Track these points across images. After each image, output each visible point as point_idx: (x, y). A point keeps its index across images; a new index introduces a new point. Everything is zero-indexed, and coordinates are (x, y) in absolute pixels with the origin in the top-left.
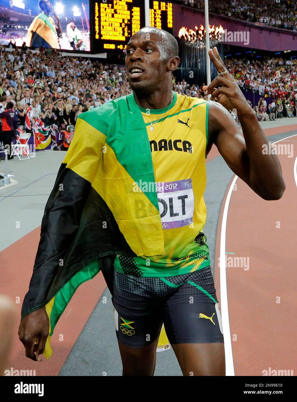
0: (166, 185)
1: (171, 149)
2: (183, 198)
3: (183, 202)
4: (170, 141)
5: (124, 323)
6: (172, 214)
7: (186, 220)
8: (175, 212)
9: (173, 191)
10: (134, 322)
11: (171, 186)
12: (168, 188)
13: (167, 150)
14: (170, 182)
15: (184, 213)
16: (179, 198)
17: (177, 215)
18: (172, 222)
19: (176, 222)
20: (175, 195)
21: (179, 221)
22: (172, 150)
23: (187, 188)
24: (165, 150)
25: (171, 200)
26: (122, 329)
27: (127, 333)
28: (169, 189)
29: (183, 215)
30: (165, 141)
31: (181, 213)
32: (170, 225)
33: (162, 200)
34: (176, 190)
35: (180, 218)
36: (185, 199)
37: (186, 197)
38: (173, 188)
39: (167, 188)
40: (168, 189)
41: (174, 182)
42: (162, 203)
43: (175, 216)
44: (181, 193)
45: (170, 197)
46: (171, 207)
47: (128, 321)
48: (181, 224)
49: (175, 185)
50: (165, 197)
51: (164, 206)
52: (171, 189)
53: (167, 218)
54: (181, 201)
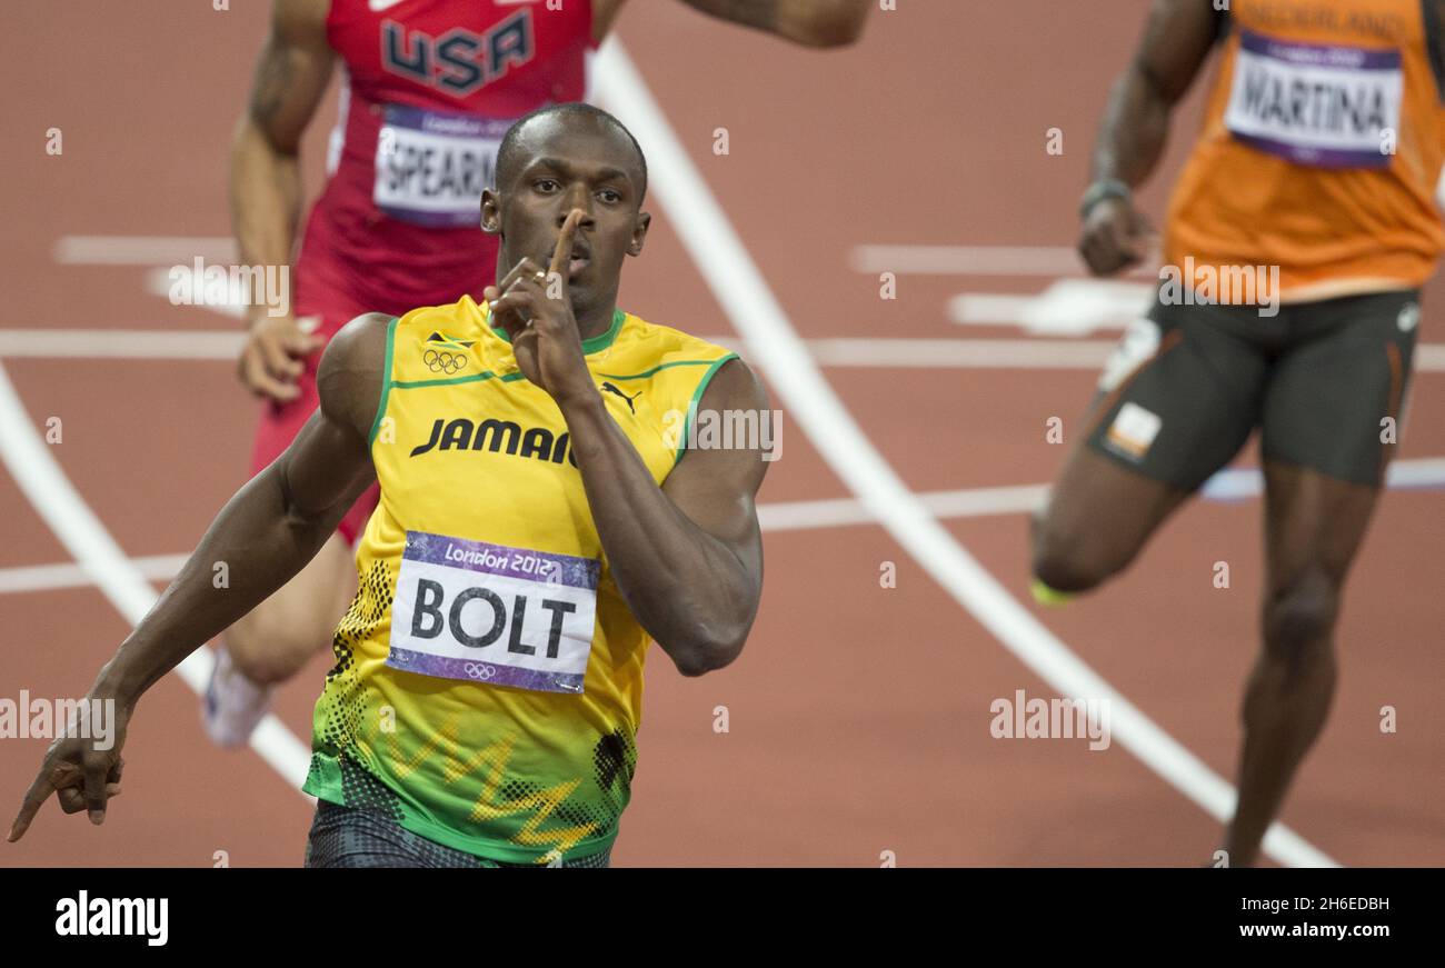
0: (517, 556)
1: (557, 459)
2: (560, 609)
3: (558, 620)
6: (515, 646)
7: (557, 674)
8: (523, 641)
9: (532, 577)
11: (529, 562)
12: (519, 566)
13: (547, 459)
14: (532, 552)
15: (553, 651)
16: (547, 604)
17: (529, 650)
18: (511, 668)
19: (521, 672)
20: (536, 593)
21: (531, 672)
22: (560, 462)
23: (579, 584)
24: (540, 457)
25: (520, 604)
28: (524, 568)
29: (548, 656)
30: (547, 436)
31: (542, 650)
32: (501, 675)
33: (494, 595)
34: (542, 579)
35: (536, 662)
36: (566, 614)
37: (571, 608)
38: (536, 572)
39: (517, 566)
40: (521, 571)
41: (543, 553)
42: (492, 604)
43: (524, 652)
44: (556, 592)
45: (522, 594)
46: (517, 624)
48: (537, 680)
49: (542, 564)
50: (507, 589)
51: (497, 616)
52: (529, 571)
53: (498, 653)
54: (550, 613)
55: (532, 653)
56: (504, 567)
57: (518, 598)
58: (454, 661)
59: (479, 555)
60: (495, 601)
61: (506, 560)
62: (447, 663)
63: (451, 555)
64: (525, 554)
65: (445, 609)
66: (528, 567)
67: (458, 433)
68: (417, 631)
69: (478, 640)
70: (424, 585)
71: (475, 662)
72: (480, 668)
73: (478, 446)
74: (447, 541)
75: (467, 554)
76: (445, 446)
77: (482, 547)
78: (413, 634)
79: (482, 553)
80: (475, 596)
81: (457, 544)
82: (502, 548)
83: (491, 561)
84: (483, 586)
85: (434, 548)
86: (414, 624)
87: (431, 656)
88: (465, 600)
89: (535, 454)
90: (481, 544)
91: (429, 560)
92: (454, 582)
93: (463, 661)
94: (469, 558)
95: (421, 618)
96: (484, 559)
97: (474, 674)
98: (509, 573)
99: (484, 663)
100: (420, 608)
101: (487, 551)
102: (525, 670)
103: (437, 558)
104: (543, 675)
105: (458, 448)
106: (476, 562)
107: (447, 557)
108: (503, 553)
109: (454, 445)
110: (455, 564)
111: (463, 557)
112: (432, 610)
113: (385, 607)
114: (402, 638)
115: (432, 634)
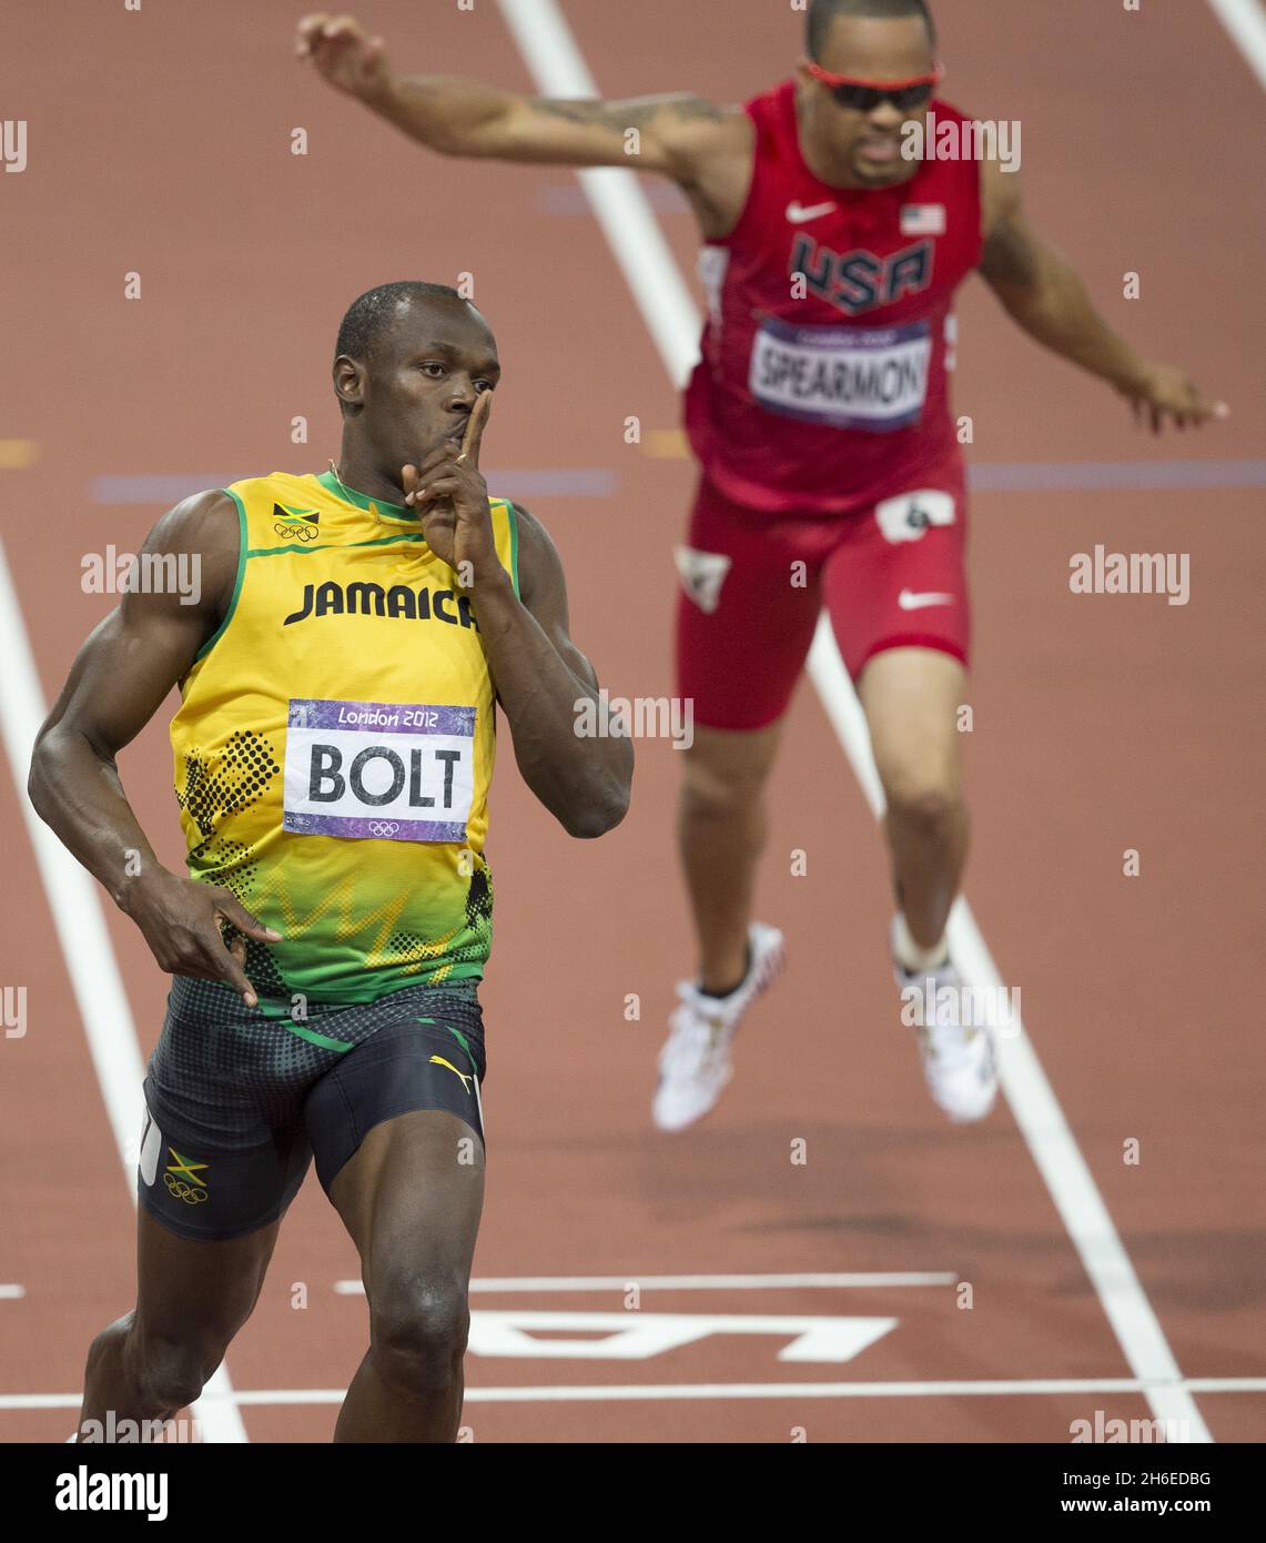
0: (407, 712)
1: (424, 615)
2: (450, 758)
3: (449, 770)
4: (425, 592)
5: (179, 1165)
6: (416, 800)
7: (452, 823)
8: (423, 795)
9: (423, 730)
10: (205, 1166)
11: (419, 716)
12: (411, 721)
13: (414, 617)
14: (420, 706)
15: (448, 804)
16: (441, 755)
17: (428, 802)
18: (413, 822)
19: (424, 824)
20: (430, 744)
21: (433, 823)
22: (429, 618)
23: (461, 733)
24: (407, 617)
25: (416, 757)
26: (169, 1180)
28: (415, 723)
29: (446, 806)
30: (409, 594)
31: (440, 802)
32: (405, 829)
33: (391, 752)
34: (432, 731)
35: (435, 814)
36: (454, 762)
37: (456, 756)
38: (426, 725)
39: (409, 721)
40: (413, 726)
41: (430, 707)
42: (391, 761)
43: (424, 805)
44: (447, 742)
45: (417, 748)
46: (416, 778)
47: (190, 1162)
48: (439, 831)
49: (431, 717)
50: (402, 745)
51: (396, 772)
52: (420, 725)
53: (401, 809)
54: (443, 764)
55: (432, 805)
56: (396, 724)
57: (413, 751)
58: (359, 821)
59: (372, 715)
60: (393, 759)
61: (396, 717)
62: (352, 823)
63: (344, 719)
64: (414, 709)
65: (345, 772)
66: (418, 721)
67: (330, 596)
68: (316, 795)
69: (379, 797)
70: (318, 752)
71: (379, 820)
72: (384, 826)
73: (352, 609)
74: (338, 706)
75: (361, 716)
76: (321, 612)
77: (375, 707)
78: (312, 799)
79: (375, 713)
80: (372, 756)
81: (349, 707)
82: (390, 706)
83: (383, 720)
84: (379, 745)
85: (328, 714)
86: (311, 789)
87: (334, 819)
88: (364, 761)
89: (402, 614)
90: (373, 704)
92: (349, 744)
93: (367, 820)
94: (363, 719)
95: (320, 782)
96: (376, 719)
97: (378, 832)
98: (403, 729)
99: (388, 820)
100: (317, 774)
101: (378, 711)
102: (427, 822)
103: (332, 724)
104: (443, 825)
105: (335, 612)
106: (370, 723)
107: (340, 720)
108: (392, 710)
109: (330, 610)
110: (349, 727)
111: (358, 719)
112: (331, 773)
113: (269, 776)
114: (299, 803)
115: (335, 796)
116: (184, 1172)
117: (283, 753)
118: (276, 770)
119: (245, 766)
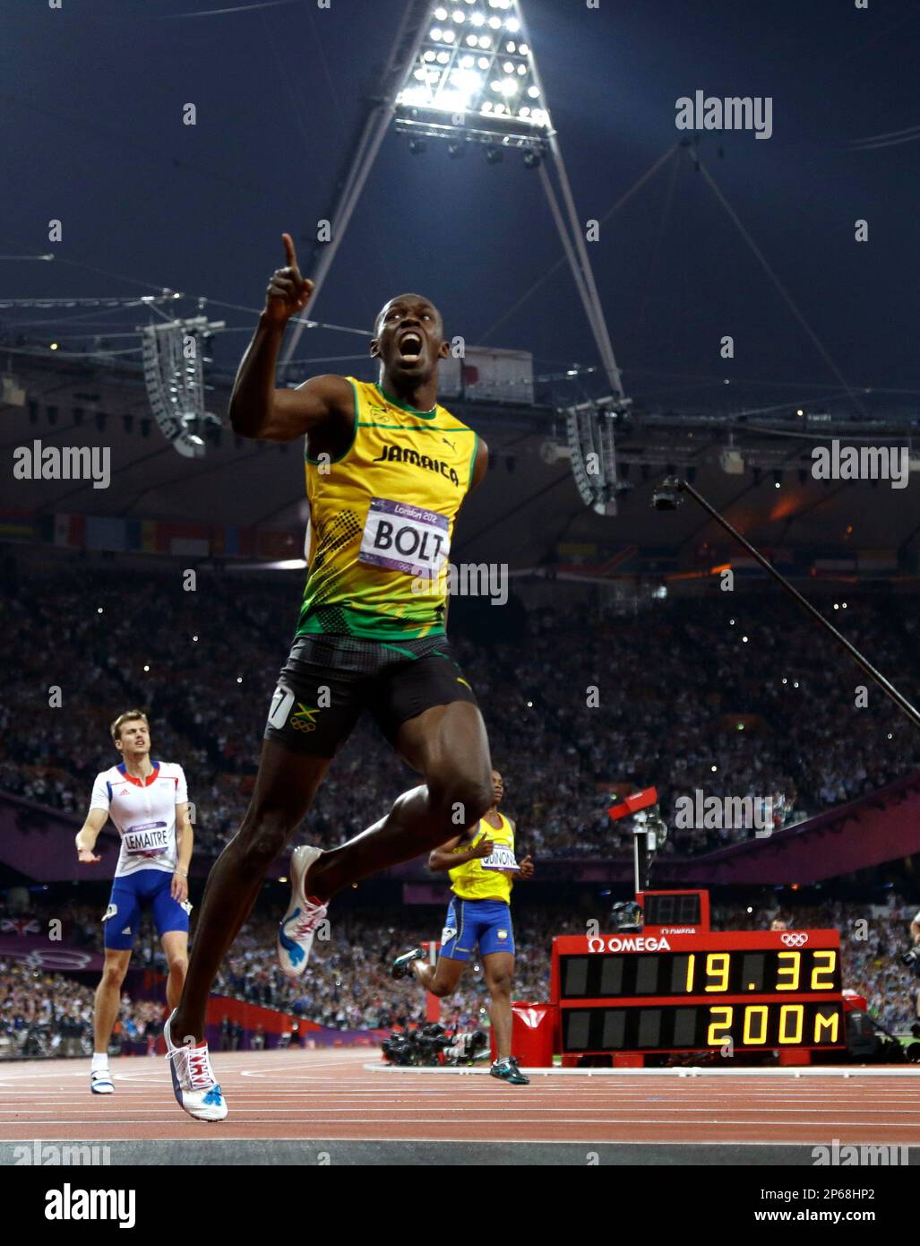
0: (425, 513)
2: (439, 539)
3: (438, 545)
5: (302, 711)
6: (422, 556)
8: (425, 554)
9: (431, 523)
11: (430, 516)
14: (431, 512)
16: (436, 536)
17: (426, 558)
20: (434, 531)
23: (444, 529)
24: (430, 469)
25: (426, 535)
26: (294, 721)
27: (302, 727)
29: (434, 561)
31: (432, 557)
33: (415, 530)
34: (435, 524)
35: (428, 564)
39: (425, 518)
40: (426, 520)
42: (414, 535)
43: (424, 559)
44: (439, 531)
46: (424, 545)
47: (309, 708)
48: (429, 572)
49: (435, 518)
50: (421, 528)
51: (416, 540)
52: (430, 520)
53: (415, 559)
54: (436, 541)
55: (428, 560)
56: (420, 518)
57: (425, 532)
58: (395, 561)
59: (410, 511)
60: (416, 533)
61: (420, 515)
62: (392, 562)
63: (398, 510)
64: (428, 512)
65: (393, 536)
66: (429, 518)
67: (395, 452)
68: (377, 544)
69: (407, 551)
70: (382, 524)
71: (405, 562)
73: (405, 460)
74: (395, 503)
76: (391, 459)
77: (412, 507)
78: (376, 547)
80: (407, 531)
81: (401, 505)
82: (419, 508)
83: (415, 514)
84: (411, 526)
85: (390, 507)
86: (376, 542)
87: (384, 558)
88: (403, 533)
89: (428, 467)
91: (386, 512)
92: (398, 523)
93: (398, 562)
94: (406, 512)
95: (380, 539)
96: (412, 513)
97: (402, 568)
98: (422, 521)
99: (407, 563)
100: (380, 534)
101: (413, 509)
102: (424, 567)
103: (390, 511)
104: (430, 570)
105: (398, 460)
106: (409, 515)
107: (395, 511)
108: (419, 511)
109: (395, 459)
110: (399, 515)
111: (403, 512)
112: (387, 535)
113: (356, 533)
114: (368, 548)
115: (386, 547)
116: (305, 715)
117: (365, 523)
118: (361, 530)
119: (345, 527)
